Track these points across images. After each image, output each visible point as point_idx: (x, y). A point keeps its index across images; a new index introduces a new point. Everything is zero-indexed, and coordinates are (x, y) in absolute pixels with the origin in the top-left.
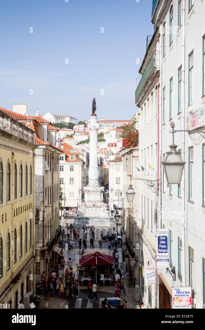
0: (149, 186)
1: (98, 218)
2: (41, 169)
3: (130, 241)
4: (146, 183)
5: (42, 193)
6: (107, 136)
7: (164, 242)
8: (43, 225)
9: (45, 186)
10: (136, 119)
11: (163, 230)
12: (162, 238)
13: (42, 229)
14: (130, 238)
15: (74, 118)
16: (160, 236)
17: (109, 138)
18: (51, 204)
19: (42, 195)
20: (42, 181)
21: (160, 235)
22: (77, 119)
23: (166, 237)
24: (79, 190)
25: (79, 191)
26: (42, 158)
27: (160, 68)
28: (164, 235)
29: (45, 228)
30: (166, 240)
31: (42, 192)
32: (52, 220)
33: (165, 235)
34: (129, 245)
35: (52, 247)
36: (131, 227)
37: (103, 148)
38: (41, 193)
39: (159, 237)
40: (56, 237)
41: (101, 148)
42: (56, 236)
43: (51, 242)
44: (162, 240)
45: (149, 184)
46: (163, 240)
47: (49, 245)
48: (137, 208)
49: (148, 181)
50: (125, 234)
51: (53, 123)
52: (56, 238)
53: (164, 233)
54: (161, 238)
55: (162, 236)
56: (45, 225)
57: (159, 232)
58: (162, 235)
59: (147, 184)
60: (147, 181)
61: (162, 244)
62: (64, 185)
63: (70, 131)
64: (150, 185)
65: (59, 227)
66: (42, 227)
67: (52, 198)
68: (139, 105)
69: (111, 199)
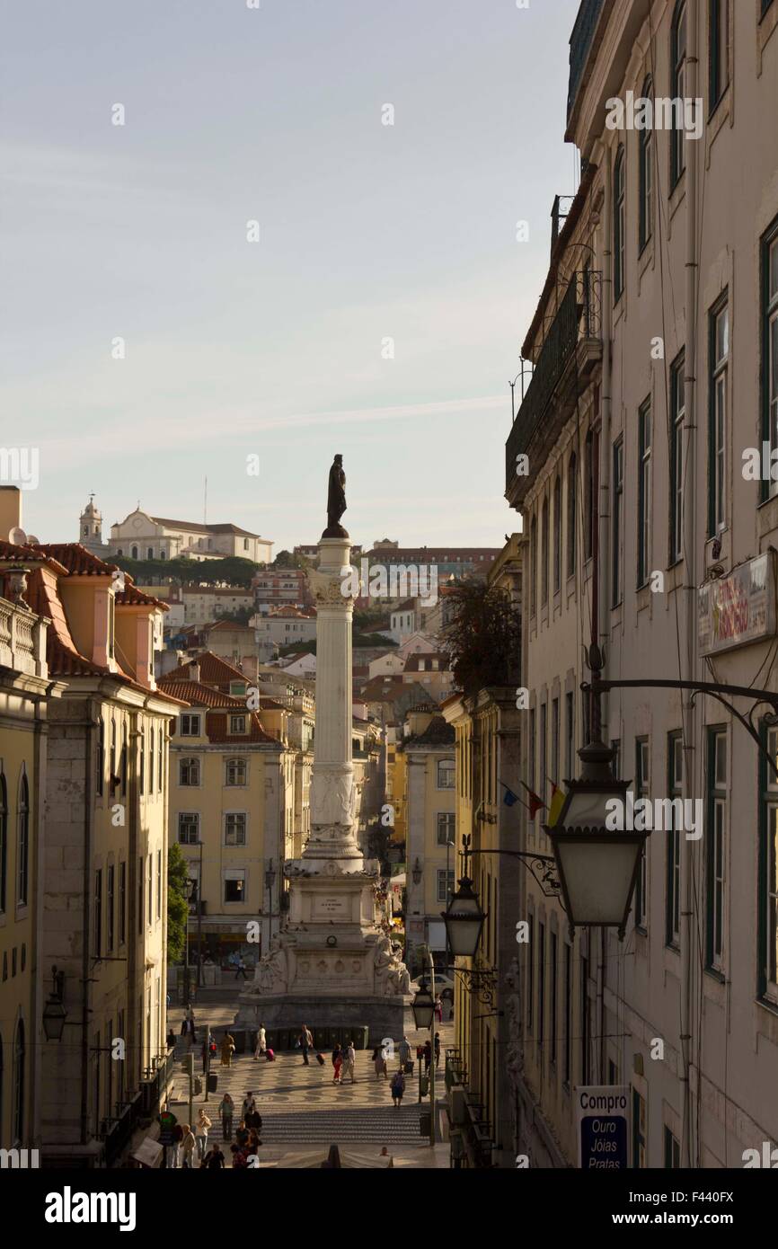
0: (549, 884)
1: (349, 1001)
2: (74, 787)
3: (485, 1119)
4: (536, 871)
5: (81, 899)
6: (405, 623)
7: (611, 1147)
8: (84, 1044)
9: (94, 865)
10: (513, 563)
11: (607, 1090)
12: (600, 1126)
13: (78, 1059)
14: (485, 1104)
15: (255, 537)
16: (592, 1118)
17: (416, 629)
18: (125, 948)
19: (82, 907)
20: (83, 843)
21: (591, 1112)
22: (270, 544)
23: (620, 1121)
24: (268, 870)
25: (267, 873)
26: (81, 739)
27: (601, 352)
28: (608, 1115)
29: (90, 1054)
30: (619, 1136)
31: (81, 889)
32: (129, 1016)
33: (613, 1113)
34: (476, 1138)
35: (129, 1139)
36: (488, 1052)
37: (387, 676)
38: (77, 895)
39: (587, 1122)
40: (146, 1094)
41: (376, 675)
42: (146, 1091)
43: (121, 1117)
44: (600, 1135)
45: (548, 874)
46: (607, 1137)
47: (110, 1132)
48: (512, 971)
49: (547, 862)
50: (463, 1084)
51: (160, 558)
52: (146, 1098)
53: (611, 1102)
54: (596, 1125)
55: (599, 1118)
56: (91, 1042)
57: (586, 1101)
58: (603, 1112)
59: (540, 874)
60: (539, 861)
61: (601, 1156)
62: (199, 846)
63: (237, 598)
64: (552, 881)
65: (163, 1048)
66: (80, 1049)
67: (132, 918)
68: (522, 502)
69: (412, 913)
